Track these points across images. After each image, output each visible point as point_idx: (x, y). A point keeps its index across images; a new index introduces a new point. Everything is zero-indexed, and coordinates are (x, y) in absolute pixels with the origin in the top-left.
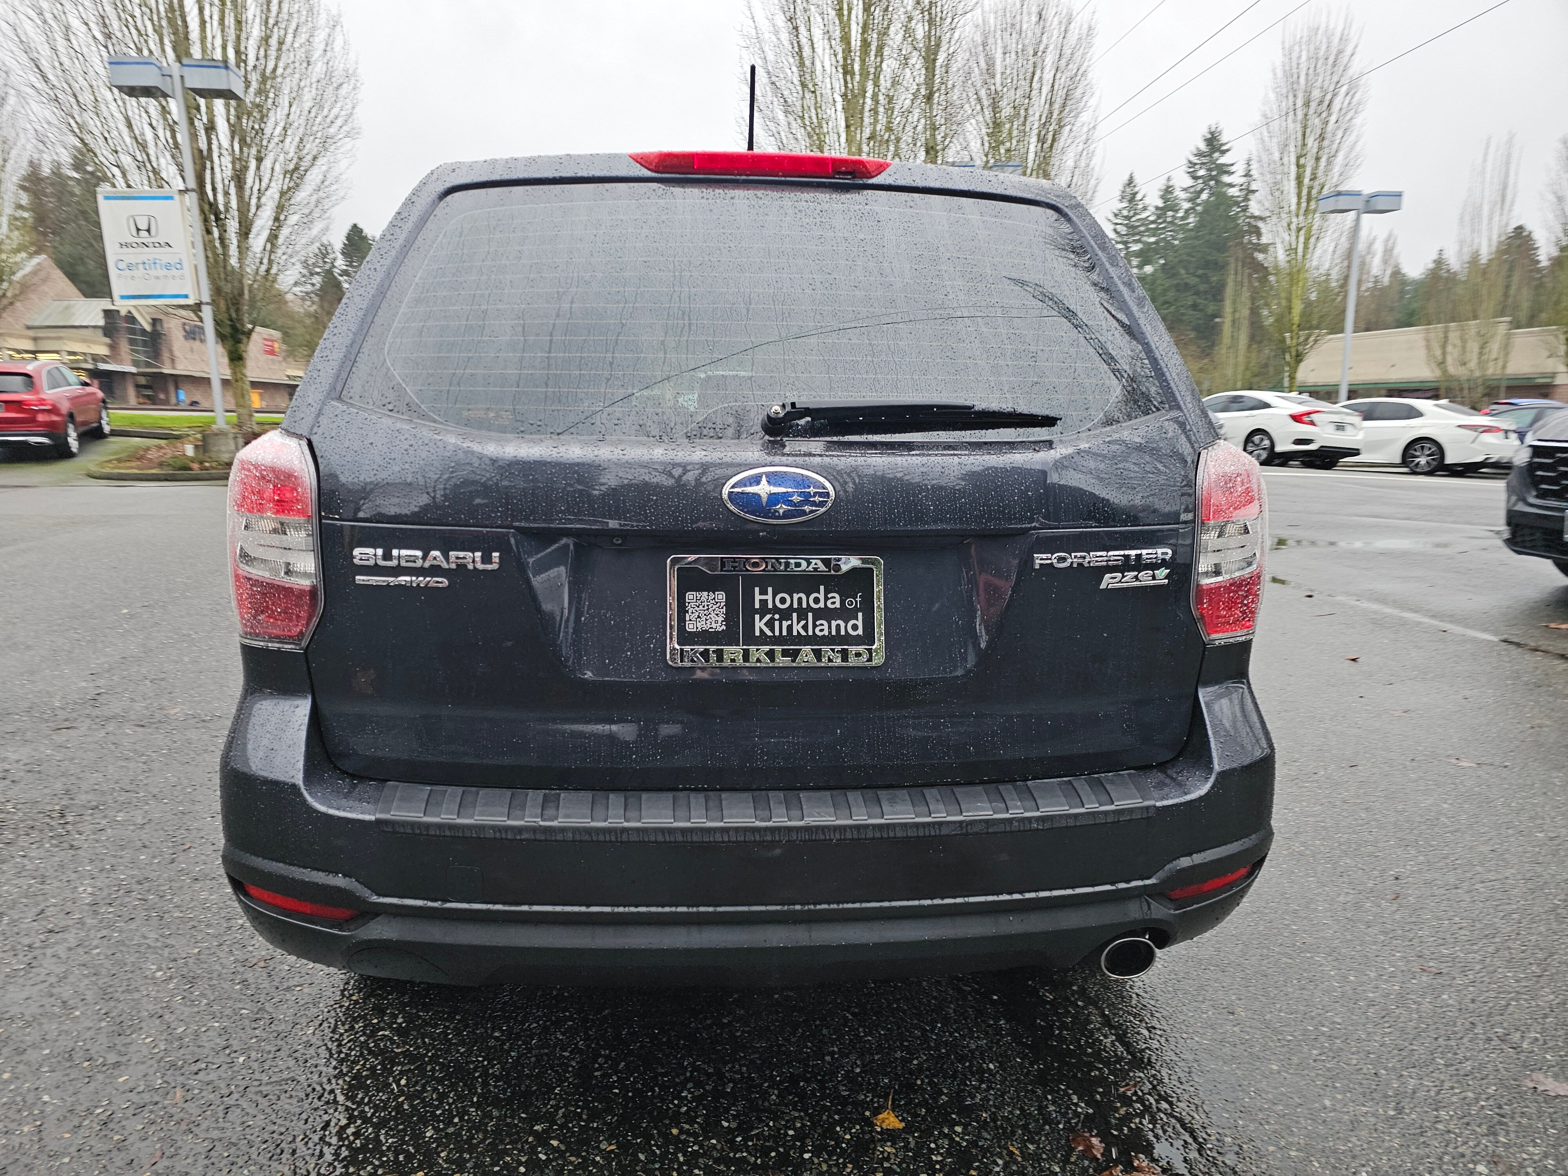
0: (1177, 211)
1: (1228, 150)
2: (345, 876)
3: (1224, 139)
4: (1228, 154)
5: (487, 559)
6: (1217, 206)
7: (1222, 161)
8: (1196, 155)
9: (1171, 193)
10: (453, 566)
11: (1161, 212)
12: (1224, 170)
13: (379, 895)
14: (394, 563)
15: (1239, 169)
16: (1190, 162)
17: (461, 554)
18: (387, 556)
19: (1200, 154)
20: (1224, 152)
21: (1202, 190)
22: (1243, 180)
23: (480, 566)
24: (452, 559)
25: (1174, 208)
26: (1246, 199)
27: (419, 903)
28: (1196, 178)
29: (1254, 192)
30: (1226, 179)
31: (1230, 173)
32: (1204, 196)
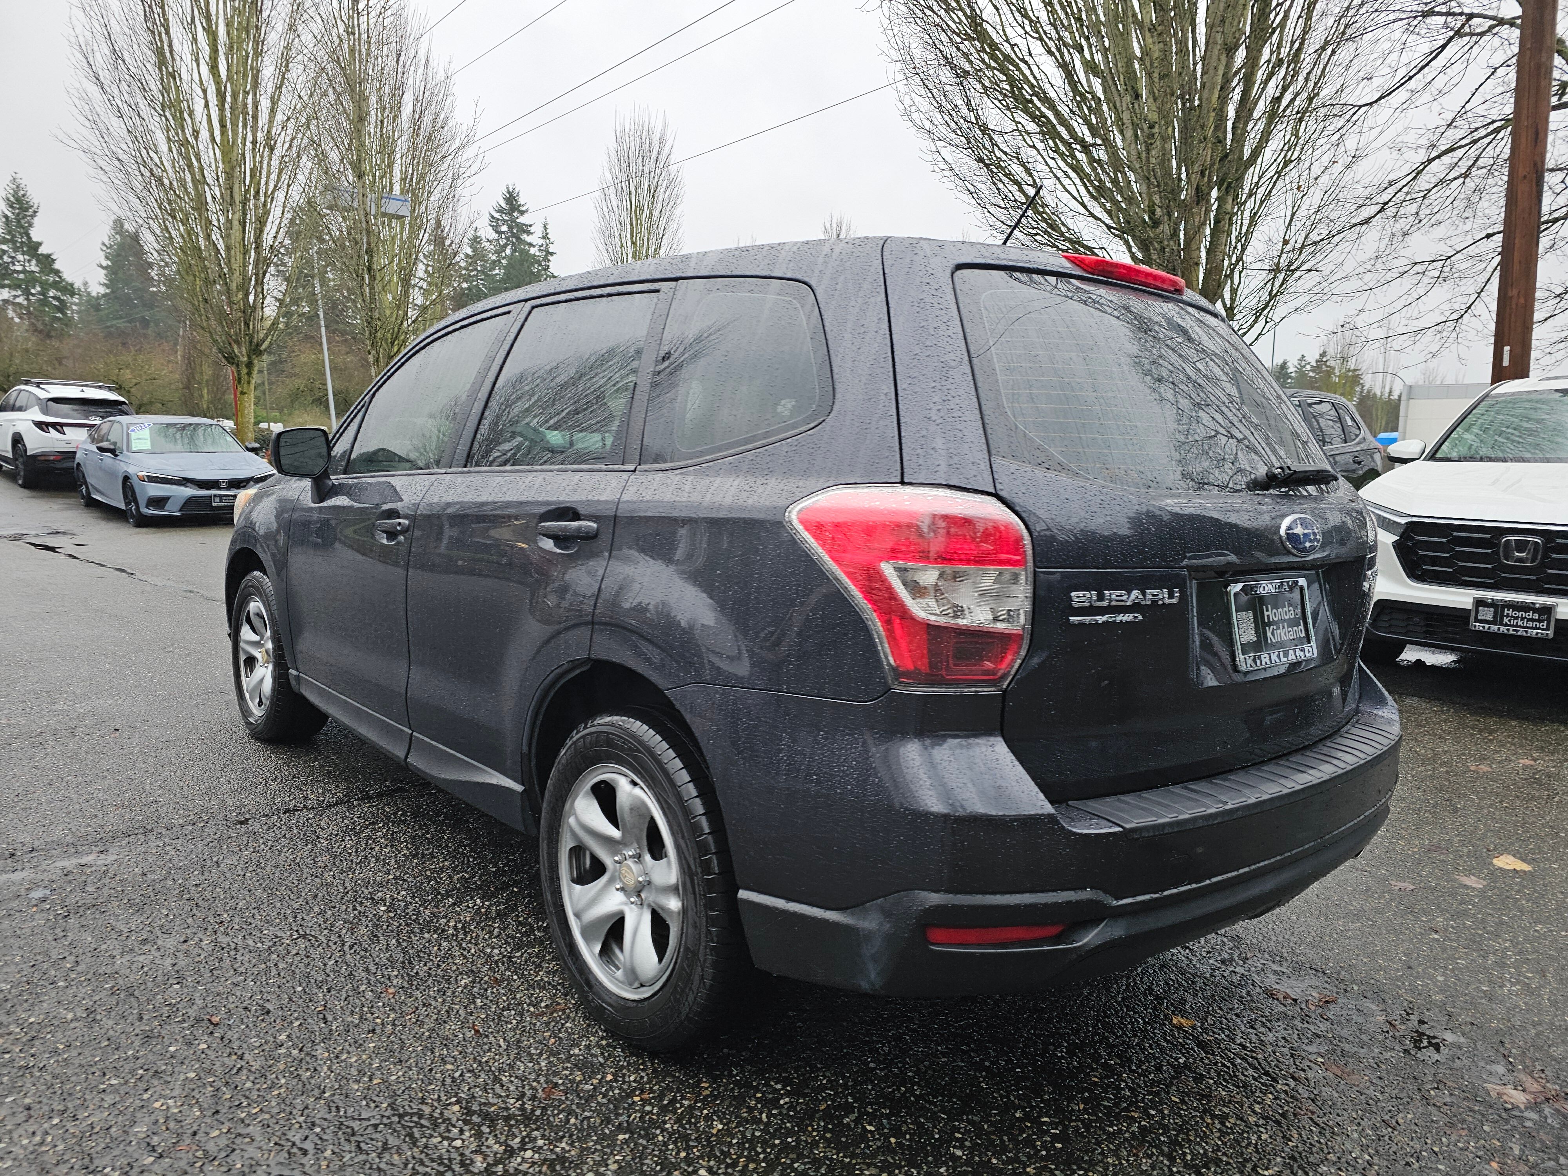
0: (486, 261)
1: (526, 211)
2: (1092, 888)
3: (521, 201)
4: (526, 215)
5: (1171, 596)
6: (521, 262)
7: (521, 220)
8: (497, 211)
9: (479, 243)
10: (1149, 603)
11: (472, 260)
12: (525, 229)
13: (1117, 899)
14: (1105, 603)
15: (537, 230)
16: (493, 217)
17: (1155, 592)
18: (1101, 598)
19: (501, 211)
20: (522, 213)
21: (506, 245)
22: (541, 242)
23: (1167, 601)
24: (1149, 597)
25: (483, 258)
26: (546, 259)
27: (1147, 897)
28: (500, 233)
29: (552, 254)
30: (524, 236)
31: (529, 233)
32: (508, 251)
